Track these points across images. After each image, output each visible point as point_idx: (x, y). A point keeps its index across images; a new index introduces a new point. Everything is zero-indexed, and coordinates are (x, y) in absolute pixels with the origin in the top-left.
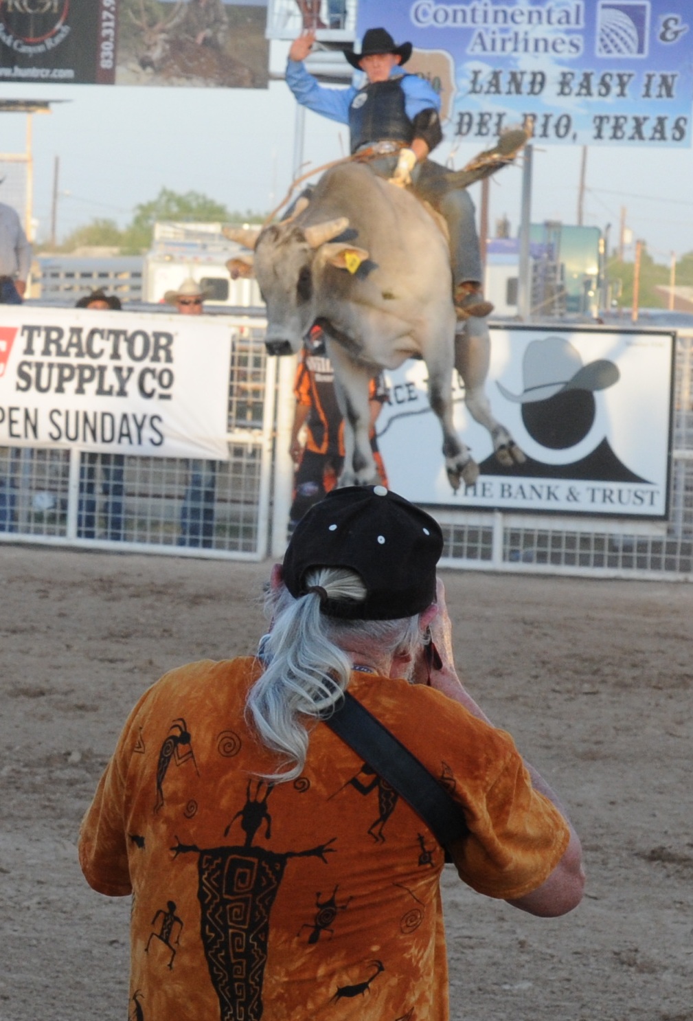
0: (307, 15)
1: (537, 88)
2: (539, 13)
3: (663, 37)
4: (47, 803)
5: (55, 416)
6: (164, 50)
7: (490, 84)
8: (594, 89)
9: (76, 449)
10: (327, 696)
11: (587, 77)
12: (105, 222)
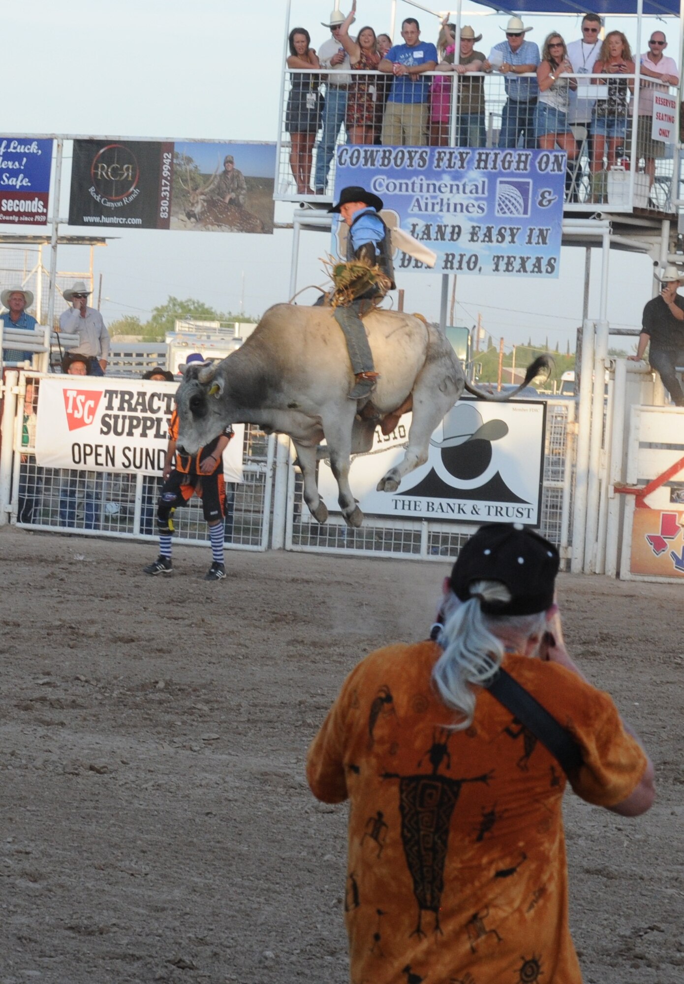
0: (301, 185)
1: (455, 236)
2: (458, 186)
3: (541, 204)
4: (147, 716)
5: (127, 451)
6: (203, 206)
7: (424, 233)
8: (494, 238)
9: (140, 474)
10: (487, 671)
11: (489, 229)
12: (132, 318)
